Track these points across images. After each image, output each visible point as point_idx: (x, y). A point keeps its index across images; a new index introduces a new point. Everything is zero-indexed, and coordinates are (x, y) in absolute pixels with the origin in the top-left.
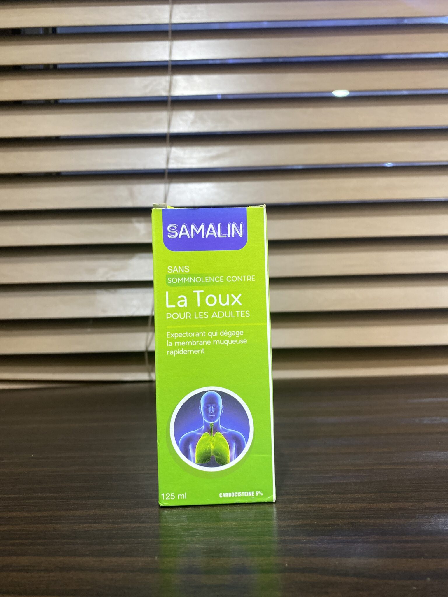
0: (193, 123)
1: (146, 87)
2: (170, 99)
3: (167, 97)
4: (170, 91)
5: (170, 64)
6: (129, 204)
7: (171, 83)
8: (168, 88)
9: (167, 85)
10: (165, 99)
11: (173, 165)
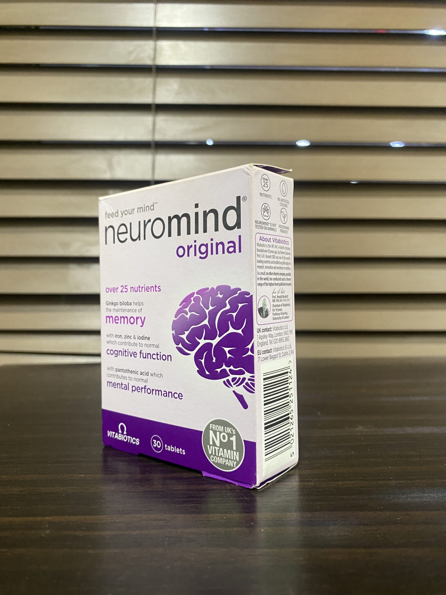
0: (178, 93)
1: (130, 53)
2: (154, 68)
3: (151, 66)
4: (154, 59)
6: (107, 176)
7: (155, 50)
8: (152, 56)
9: (152, 52)
10: (150, 67)
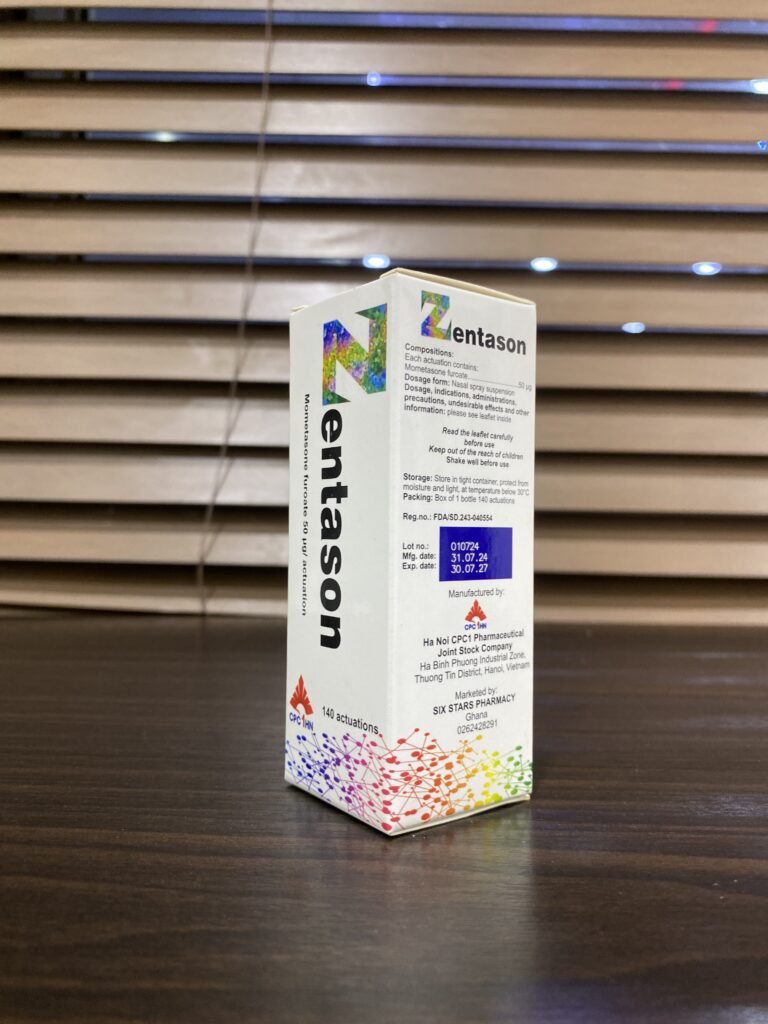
0: (301, 180)
2: (262, 140)
4: (264, 124)
5: (265, 80)
6: (184, 313)
7: (266, 114)
8: (261, 120)
11: (263, 250)
